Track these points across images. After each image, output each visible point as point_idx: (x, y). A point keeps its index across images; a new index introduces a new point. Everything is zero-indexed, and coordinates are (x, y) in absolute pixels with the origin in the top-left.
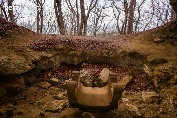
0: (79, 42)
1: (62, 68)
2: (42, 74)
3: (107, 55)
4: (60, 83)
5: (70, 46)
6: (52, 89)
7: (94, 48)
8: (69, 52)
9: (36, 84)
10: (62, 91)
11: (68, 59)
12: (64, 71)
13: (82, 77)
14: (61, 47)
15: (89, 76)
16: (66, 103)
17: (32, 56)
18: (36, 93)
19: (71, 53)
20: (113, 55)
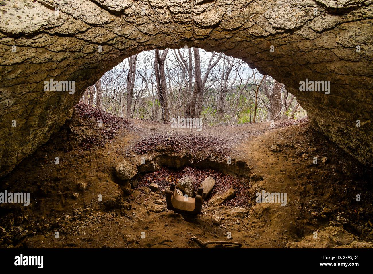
0: (184, 140)
1: (162, 172)
2: (142, 178)
3: (215, 160)
4: (160, 189)
5: (172, 147)
6: (152, 195)
7: (200, 149)
8: (171, 154)
9: (139, 189)
10: (162, 198)
11: (169, 160)
12: (164, 176)
13: (182, 185)
14: (162, 148)
15: (191, 184)
16: (164, 208)
17: (136, 161)
18: (140, 196)
19: (173, 155)
20: (221, 161)
